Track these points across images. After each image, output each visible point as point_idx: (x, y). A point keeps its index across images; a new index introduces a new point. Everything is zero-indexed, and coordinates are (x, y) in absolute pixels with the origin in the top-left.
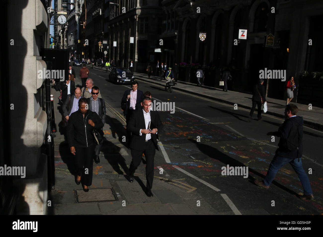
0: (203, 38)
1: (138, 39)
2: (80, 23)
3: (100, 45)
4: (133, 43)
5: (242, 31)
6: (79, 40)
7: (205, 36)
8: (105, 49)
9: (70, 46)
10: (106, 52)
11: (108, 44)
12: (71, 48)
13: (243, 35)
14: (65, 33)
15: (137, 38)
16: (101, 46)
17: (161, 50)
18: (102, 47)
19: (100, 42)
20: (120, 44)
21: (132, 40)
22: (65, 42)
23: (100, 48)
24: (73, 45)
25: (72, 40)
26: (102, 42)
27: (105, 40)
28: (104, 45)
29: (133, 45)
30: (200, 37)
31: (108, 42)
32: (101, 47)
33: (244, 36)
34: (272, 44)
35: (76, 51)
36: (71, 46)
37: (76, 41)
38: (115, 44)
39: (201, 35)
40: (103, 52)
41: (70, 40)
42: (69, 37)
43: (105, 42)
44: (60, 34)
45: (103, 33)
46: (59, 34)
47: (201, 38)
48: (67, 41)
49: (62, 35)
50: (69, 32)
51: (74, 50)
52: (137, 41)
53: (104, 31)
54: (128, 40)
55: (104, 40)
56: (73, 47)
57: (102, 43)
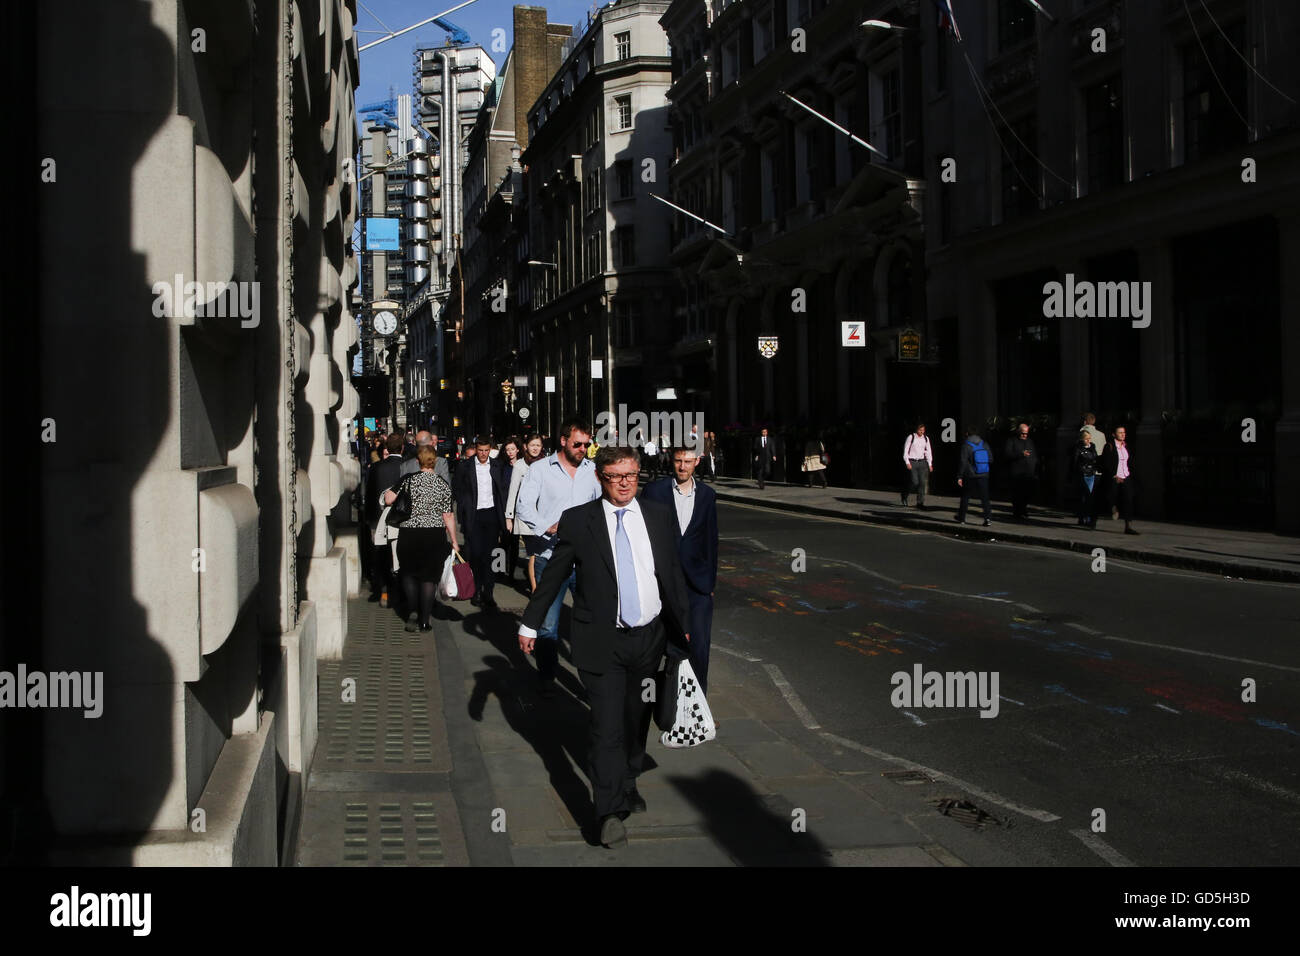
0: (768, 349)
1: (614, 364)
2: (444, 326)
3: (506, 390)
4: (601, 377)
5: (850, 327)
6: (442, 381)
7: (775, 345)
8: (521, 402)
9: (415, 403)
10: (524, 413)
11: (530, 388)
12: (419, 408)
13: (853, 337)
14: (398, 359)
15: (610, 361)
16: (511, 393)
17: (677, 393)
18: (514, 397)
19: (507, 383)
20: (564, 385)
21: (596, 369)
22: (397, 390)
23: (507, 399)
24: (424, 400)
25: (423, 382)
26: (512, 381)
27: (523, 375)
28: (519, 390)
29: (601, 384)
30: (760, 347)
31: (531, 381)
32: (510, 398)
33: (858, 338)
34: (917, 356)
35: (433, 418)
36: (420, 402)
37: (433, 385)
38: (550, 384)
39: (763, 342)
40: (517, 410)
41: (416, 383)
42: (414, 374)
43: (522, 381)
44: (381, 366)
45: (514, 352)
46: (378, 364)
47: (763, 350)
48: (406, 388)
49: (388, 366)
50: (412, 356)
51: (428, 414)
52: (613, 371)
53: (516, 347)
54: (587, 371)
55: (519, 375)
56: (425, 404)
57: (512, 386)
